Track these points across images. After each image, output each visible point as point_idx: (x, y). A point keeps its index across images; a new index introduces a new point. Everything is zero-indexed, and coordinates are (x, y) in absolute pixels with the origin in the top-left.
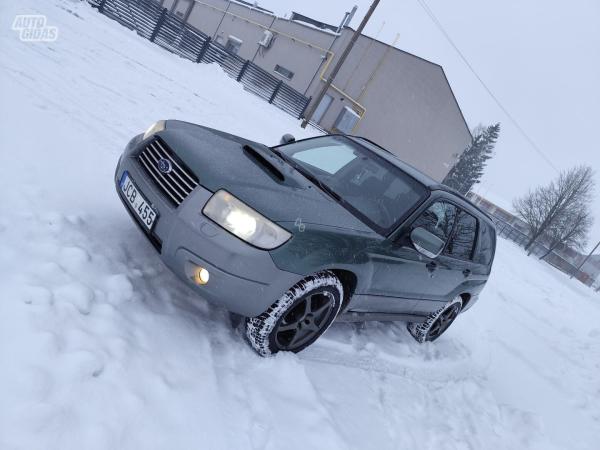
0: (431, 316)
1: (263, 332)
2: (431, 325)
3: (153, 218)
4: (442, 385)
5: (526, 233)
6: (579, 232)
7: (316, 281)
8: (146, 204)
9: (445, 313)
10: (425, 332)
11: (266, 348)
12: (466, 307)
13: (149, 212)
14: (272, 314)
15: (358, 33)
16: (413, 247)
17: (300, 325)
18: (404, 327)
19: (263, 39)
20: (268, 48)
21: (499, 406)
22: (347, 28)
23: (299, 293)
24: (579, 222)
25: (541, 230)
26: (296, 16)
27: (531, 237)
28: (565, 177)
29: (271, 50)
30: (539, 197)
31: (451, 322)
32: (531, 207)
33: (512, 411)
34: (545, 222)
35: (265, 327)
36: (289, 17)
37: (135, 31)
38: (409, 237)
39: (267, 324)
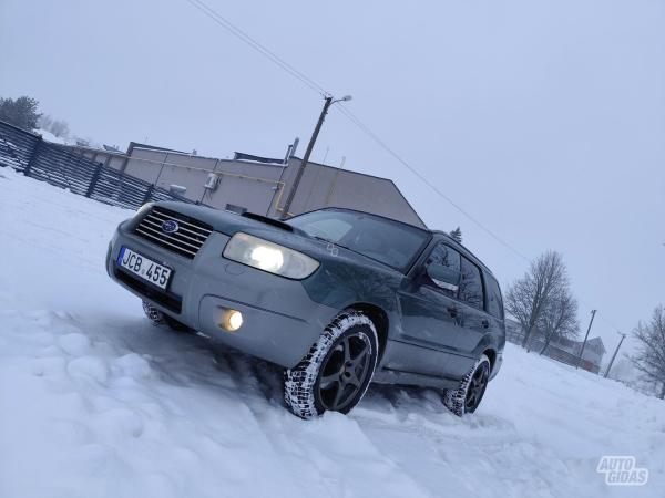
0: (464, 379)
1: (305, 385)
2: (466, 390)
3: (167, 275)
4: (499, 447)
5: (519, 330)
6: (567, 317)
7: (350, 318)
8: (156, 265)
9: (477, 375)
10: (462, 400)
11: (311, 407)
12: (495, 368)
13: (160, 272)
14: (312, 360)
15: (305, 161)
16: (433, 284)
17: (341, 378)
18: (439, 402)
19: (208, 183)
20: (215, 188)
21: (564, 462)
22: (292, 157)
23: (336, 332)
24: (565, 308)
25: (532, 323)
26: (239, 155)
27: (524, 333)
28: (536, 266)
29: (219, 191)
30: (519, 290)
31: (484, 388)
32: (515, 301)
33: (579, 462)
34: (532, 315)
35: (307, 378)
36: (232, 157)
37: (68, 190)
38: (427, 274)
39: (309, 373)
